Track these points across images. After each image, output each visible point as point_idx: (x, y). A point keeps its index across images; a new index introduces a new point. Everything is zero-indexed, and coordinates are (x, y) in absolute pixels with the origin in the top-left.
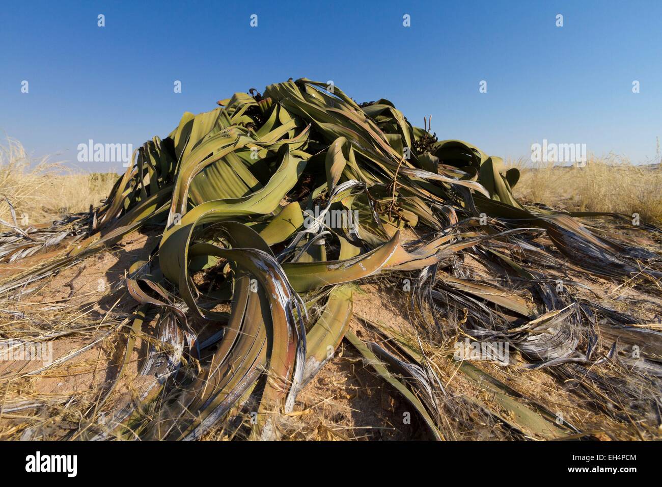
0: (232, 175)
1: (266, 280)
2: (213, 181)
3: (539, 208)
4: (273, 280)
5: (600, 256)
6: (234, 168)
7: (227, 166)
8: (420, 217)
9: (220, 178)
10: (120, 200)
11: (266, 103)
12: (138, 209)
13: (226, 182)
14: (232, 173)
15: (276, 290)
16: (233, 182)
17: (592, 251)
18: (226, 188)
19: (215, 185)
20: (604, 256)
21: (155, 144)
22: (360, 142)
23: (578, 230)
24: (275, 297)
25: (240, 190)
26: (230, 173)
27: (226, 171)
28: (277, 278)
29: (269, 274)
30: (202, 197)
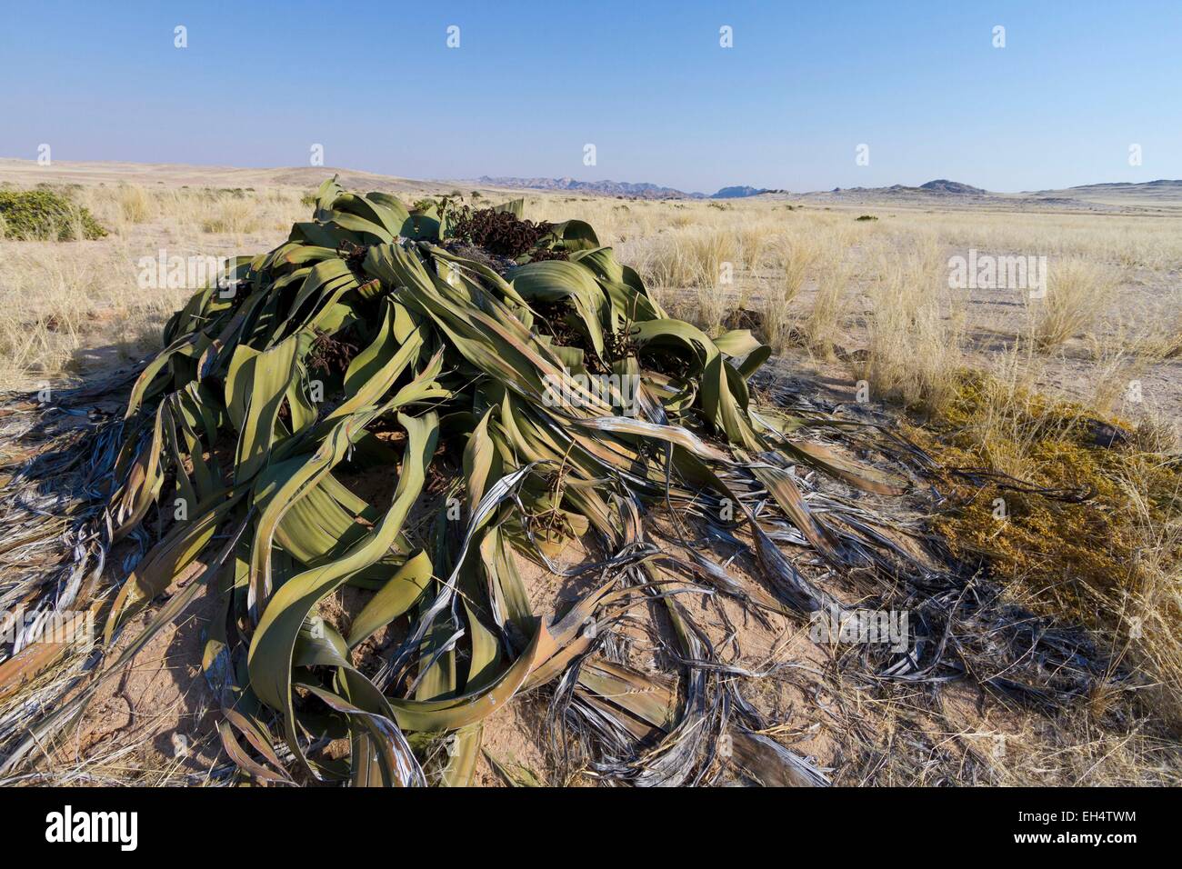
0: (329, 505)
1: (386, 747)
2: (301, 513)
3: (786, 413)
4: (394, 749)
5: (792, 580)
6: (331, 494)
7: (322, 492)
8: (592, 524)
9: (311, 508)
10: (148, 500)
11: (370, 288)
12: (189, 537)
13: (319, 513)
14: (329, 501)
15: (398, 763)
16: (332, 514)
17: (785, 572)
18: (322, 522)
19: (306, 520)
20: (796, 580)
21: (191, 395)
22: (519, 381)
23: (796, 507)
24: (397, 774)
25: (343, 524)
26: (326, 502)
27: (319, 498)
28: (398, 748)
29: (390, 740)
30: (288, 535)
